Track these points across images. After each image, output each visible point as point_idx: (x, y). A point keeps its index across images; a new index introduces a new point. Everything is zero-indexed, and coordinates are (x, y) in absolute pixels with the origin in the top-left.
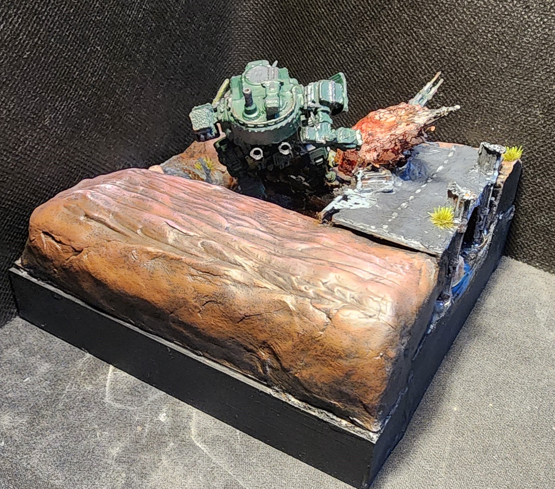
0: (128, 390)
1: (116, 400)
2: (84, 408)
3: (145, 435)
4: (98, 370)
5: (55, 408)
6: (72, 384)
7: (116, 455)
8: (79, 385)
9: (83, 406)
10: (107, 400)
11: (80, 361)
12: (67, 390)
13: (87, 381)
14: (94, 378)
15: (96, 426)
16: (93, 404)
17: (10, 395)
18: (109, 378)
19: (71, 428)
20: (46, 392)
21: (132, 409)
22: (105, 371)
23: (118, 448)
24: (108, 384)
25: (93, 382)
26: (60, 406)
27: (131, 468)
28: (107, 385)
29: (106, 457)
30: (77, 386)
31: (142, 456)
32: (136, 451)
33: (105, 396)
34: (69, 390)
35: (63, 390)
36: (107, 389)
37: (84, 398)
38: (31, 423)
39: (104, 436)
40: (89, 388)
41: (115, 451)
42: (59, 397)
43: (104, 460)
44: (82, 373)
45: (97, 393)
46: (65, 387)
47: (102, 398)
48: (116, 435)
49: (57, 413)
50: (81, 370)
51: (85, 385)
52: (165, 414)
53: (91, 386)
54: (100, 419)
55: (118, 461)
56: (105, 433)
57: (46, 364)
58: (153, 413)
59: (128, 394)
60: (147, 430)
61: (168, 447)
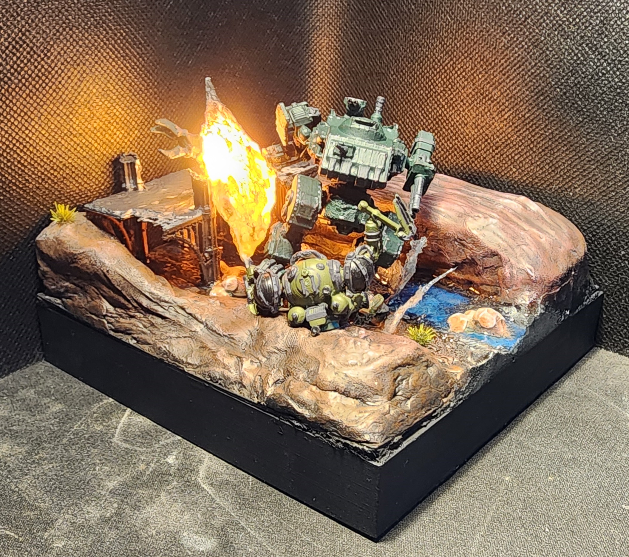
0: (139, 433)
1: (126, 441)
3: (147, 473)
4: (113, 414)
5: (58, 442)
7: (112, 487)
8: (88, 425)
9: (88, 443)
10: (115, 440)
11: (95, 404)
12: (75, 428)
13: (98, 422)
14: (107, 420)
15: (98, 461)
16: (99, 442)
17: (14, 428)
18: (122, 421)
19: (71, 461)
20: (52, 428)
21: (141, 449)
22: (120, 415)
23: (116, 482)
24: (121, 425)
25: (104, 424)
26: (65, 441)
27: (125, 500)
28: (119, 427)
29: (101, 488)
30: (86, 426)
31: (140, 491)
32: (135, 486)
33: (113, 436)
34: (78, 428)
35: (71, 428)
36: (118, 431)
37: (91, 436)
38: (29, 453)
39: (103, 470)
40: (99, 429)
41: (111, 484)
42: (66, 433)
43: (98, 491)
44: (95, 415)
45: (107, 433)
46: (74, 425)
47: (110, 438)
48: (116, 470)
49: (60, 446)
50: (94, 413)
51: (96, 426)
52: (174, 457)
53: (101, 427)
54: (103, 455)
55: (112, 492)
56: (106, 468)
57: (59, 405)
58: (161, 455)
59: (139, 436)
60: (151, 469)
61: (170, 486)
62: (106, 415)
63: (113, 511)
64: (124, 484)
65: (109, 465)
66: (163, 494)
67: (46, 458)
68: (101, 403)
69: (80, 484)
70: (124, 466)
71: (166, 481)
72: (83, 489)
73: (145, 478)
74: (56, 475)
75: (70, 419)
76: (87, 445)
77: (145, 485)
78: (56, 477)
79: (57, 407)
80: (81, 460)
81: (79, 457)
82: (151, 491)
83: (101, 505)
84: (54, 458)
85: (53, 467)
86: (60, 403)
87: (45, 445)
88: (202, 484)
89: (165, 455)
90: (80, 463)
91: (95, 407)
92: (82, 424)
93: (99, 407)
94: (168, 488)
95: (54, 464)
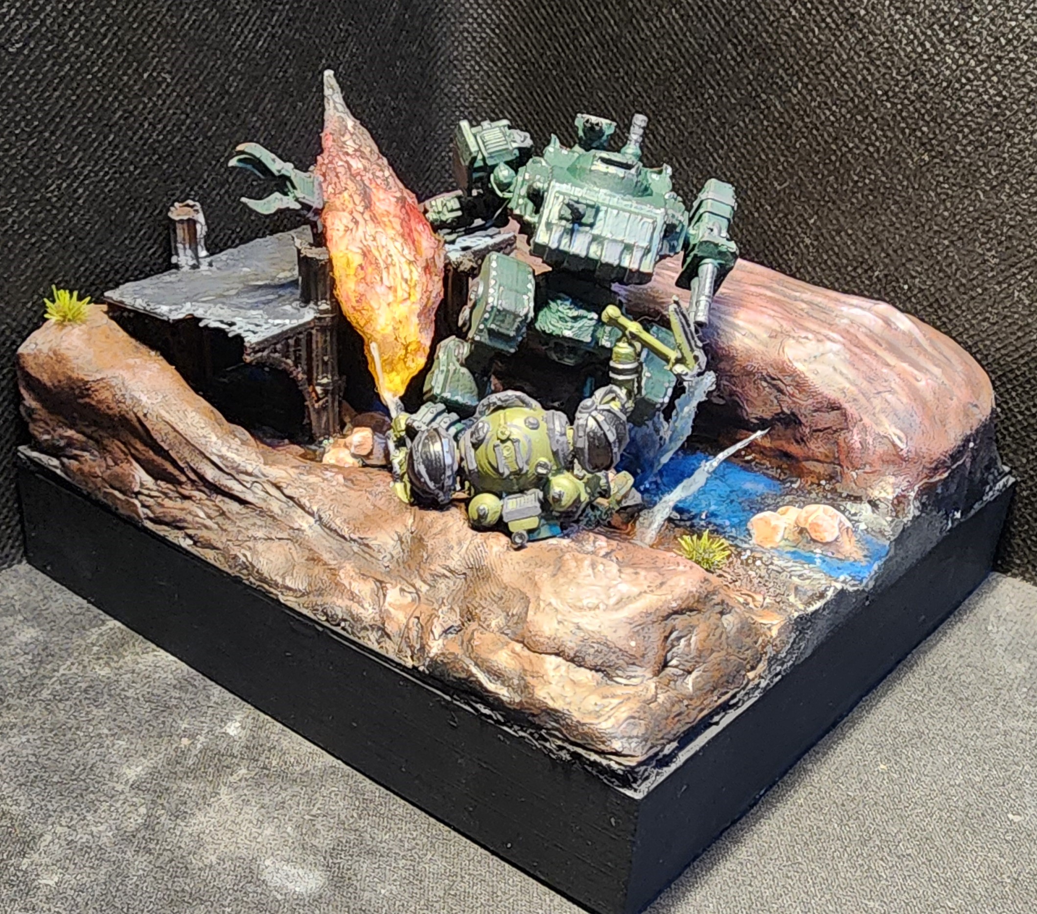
0: (175, 682)
1: (151, 696)
2: (87, 702)
3: (194, 753)
4: (126, 646)
5: (34, 696)
7: (134, 778)
8: (85, 667)
9: (86, 698)
10: (133, 694)
11: (93, 630)
12: (61, 672)
13: (101, 661)
15: (106, 731)
16: (106, 697)
19: (58, 729)
20: (22, 671)
21: (178, 711)
22: (138, 650)
23: (140, 768)
24: (140, 668)
25: (112, 664)
26: (45, 694)
27: (159, 801)
28: (138, 671)
29: (115, 779)
30: (81, 667)
31: (183, 785)
32: (174, 776)
33: (130, 687)
34: (66, 672)
35: (55, 671)
37: (91, 687)
39: (116, 747)
40: (103, 673)
41: (133, 772)
42: (46, 681)
43: (111, 784)
44: (95, 648)
45: (117, 681)
46: (59, 666)
47: (123, 690)
48: (140, 747)
49: (37, 704)
50: (94, 645)
51: (97, 667)
52: (238, 724)
53: (107, 670)
54: (115, 720)
55: (136, 787)
56: (121, 742)
57: (32, 630)
58: (215, 720)
59: (175, 687)
60: (199, 746)
61: (235, 776)
62: (114, 647)
63: (140, 821)
64: (154, 773)
65: (125, 737)
66: (223, 790)
67: (15, 725)
68: (103, 628)
69: (77, 771)
70: (152, 740)
71: (227, 767)
72: (84, 780)
73: (191, 762)
74: (34, 755)
75: (53, 656)
76: (85, 702)
77: (191, 773)
78: (33, 759)
79: (28, 634)
80: (77, 729)
81: (72, 722)
82: (202, 784)
83: (117, 809)
84: (28, 725)
85: (28, 741)
86: (33, 627)
87: (11, 701)
89: (222, 721)
90: (74, 734)
91: (93, 634)
92: (73, 664)
93: (101, 635)
94: (231, 779)
95: (31, 736)
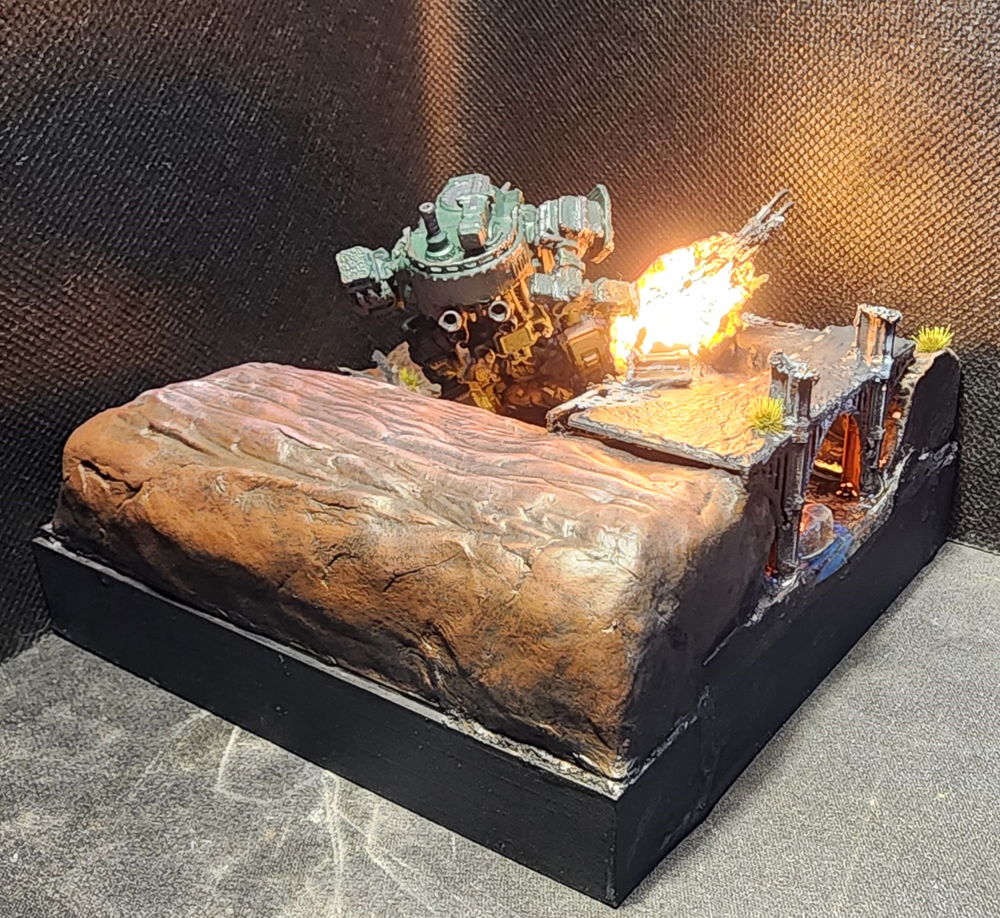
0: (259, 773)
1: (235, 788)
2: (173, 802)
3: (279, 845)
4: (210, 739)
5: (121, 800)
6: (158, 763)
7: (221, 878)
8: (170, 765)
9: (172, 798)
10: (218, 788)
11: (178, 725)
12: (147, 772)
13: (186, 758)
14: (200, 753)
15: (192, 831)
16: (192, 794)
17: (42, 780)
18: (227, 752)
19: (144, 834)
20: (108, 775)
21: (263, 802)
22: (222, 741)
23: (227, 866)
24: (225, 760)
25: (197, 760)
26: (132, 797)
27: (246, 899)
28: (222, 764)
29: (203, 880)
30: (166, 766)
31: (269, 880)
32: (260, 872)
33: (215, 781)
34: (152, 772)
35: (140, 772)
36: (221, 770)
37: (176, 785)
38: (72, 826)
39: (202, 847)
40: (187, 770)
41: (219, 872)
42: (132, 783)
43: (198, 886)
44: (180, 744)
45: (202, 777)
46: (144, 767)
47: (209, 786)
48: (225, 844)
49: (123, 809)
50: (178, 740)
51: (182, 764)
52: (321, 812)
53: (192, 766)
54: (200, 818)
55: (223, 886)
56: (207, 841)
57: (116, 731)
58: (299, 809)
59: (259, 778)
60: (284, 838)
61: (319, 866)
62: (198, 742)
64: (242, 870)
65: (211, 835)
66: (308, 881)
67: (102, 833)
68: (188, 722)
69: (165, 876)
70: (237, 836)
71: (312, 857)
72: (172, 885)
73: (276, 856)
74: (122, 863)
75: (138, 756)
76: (170, 803)
77: (277, 868)
78: (121, 867)
79: (114, 735)
80: (164, 831)
81: (159, 825)
82: (288, 878)
83: (205, 912)
84: (115, 832)
85: (116, 849)
86: (118, 727)
87: (99, 808)
88: (372, 856)
89: (306, 809)
90: (161, 836)
91: (178, 730)
93: (186, 729)
94: (316, 869)
95: (119, 844)
